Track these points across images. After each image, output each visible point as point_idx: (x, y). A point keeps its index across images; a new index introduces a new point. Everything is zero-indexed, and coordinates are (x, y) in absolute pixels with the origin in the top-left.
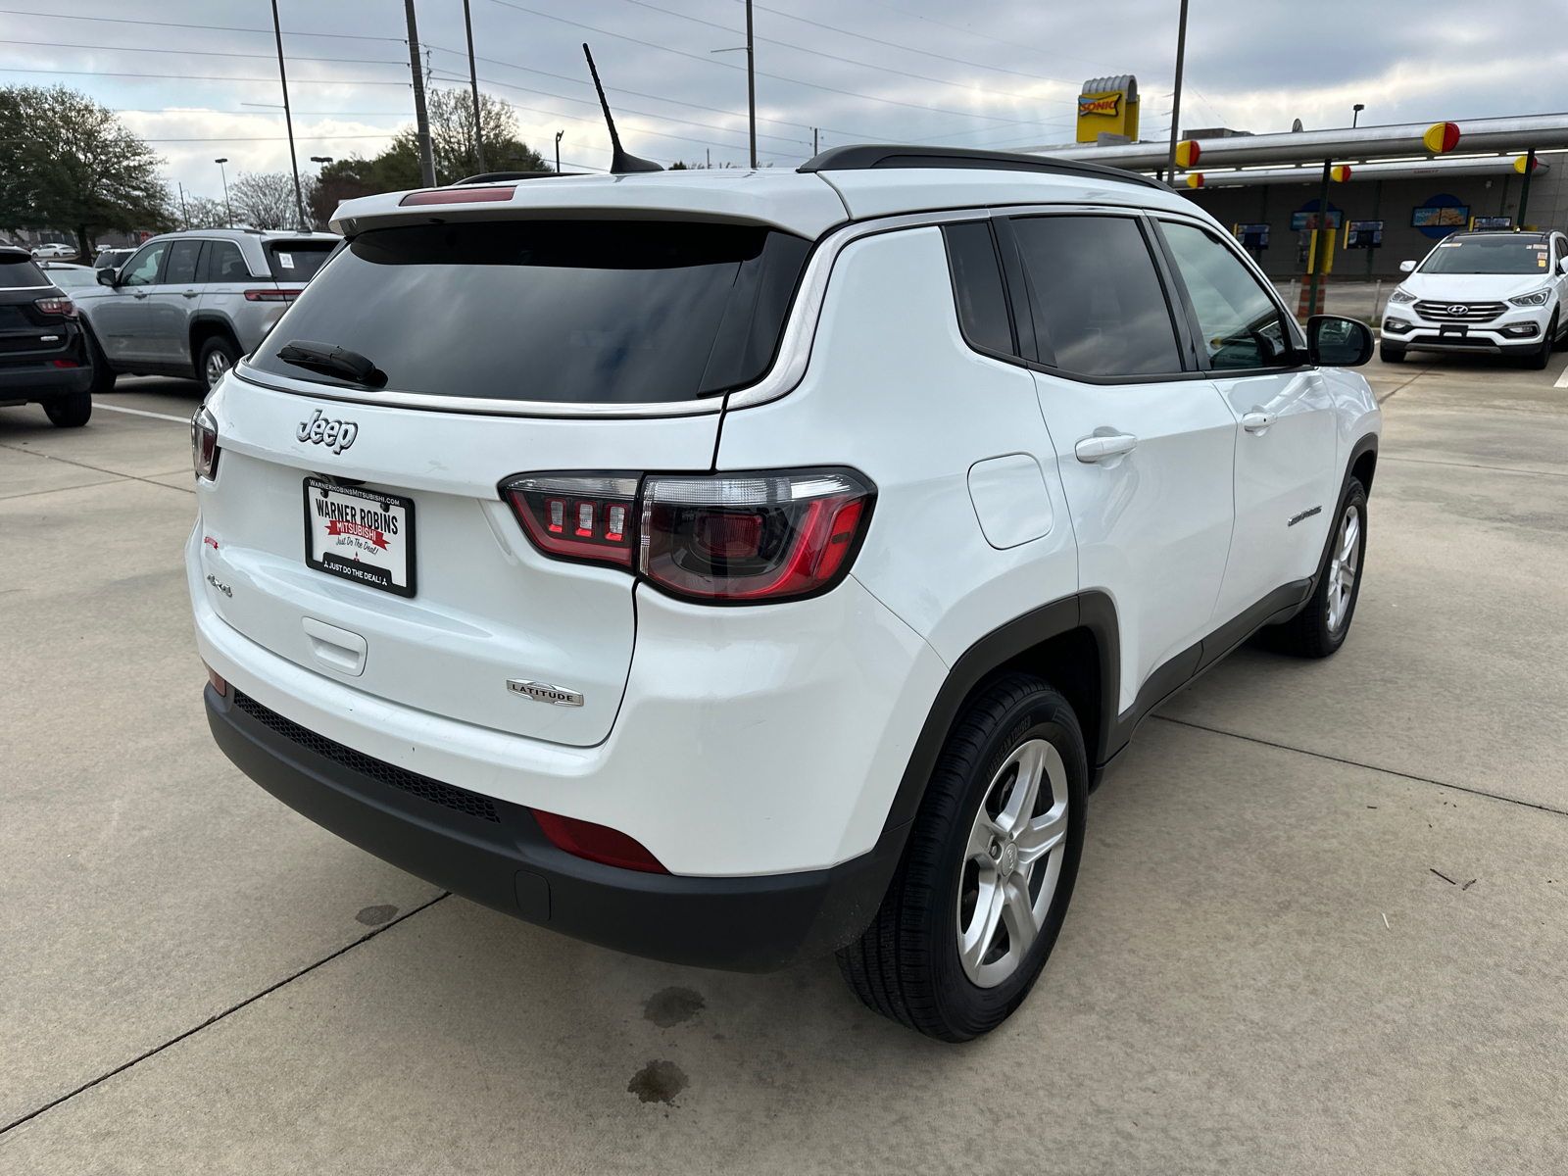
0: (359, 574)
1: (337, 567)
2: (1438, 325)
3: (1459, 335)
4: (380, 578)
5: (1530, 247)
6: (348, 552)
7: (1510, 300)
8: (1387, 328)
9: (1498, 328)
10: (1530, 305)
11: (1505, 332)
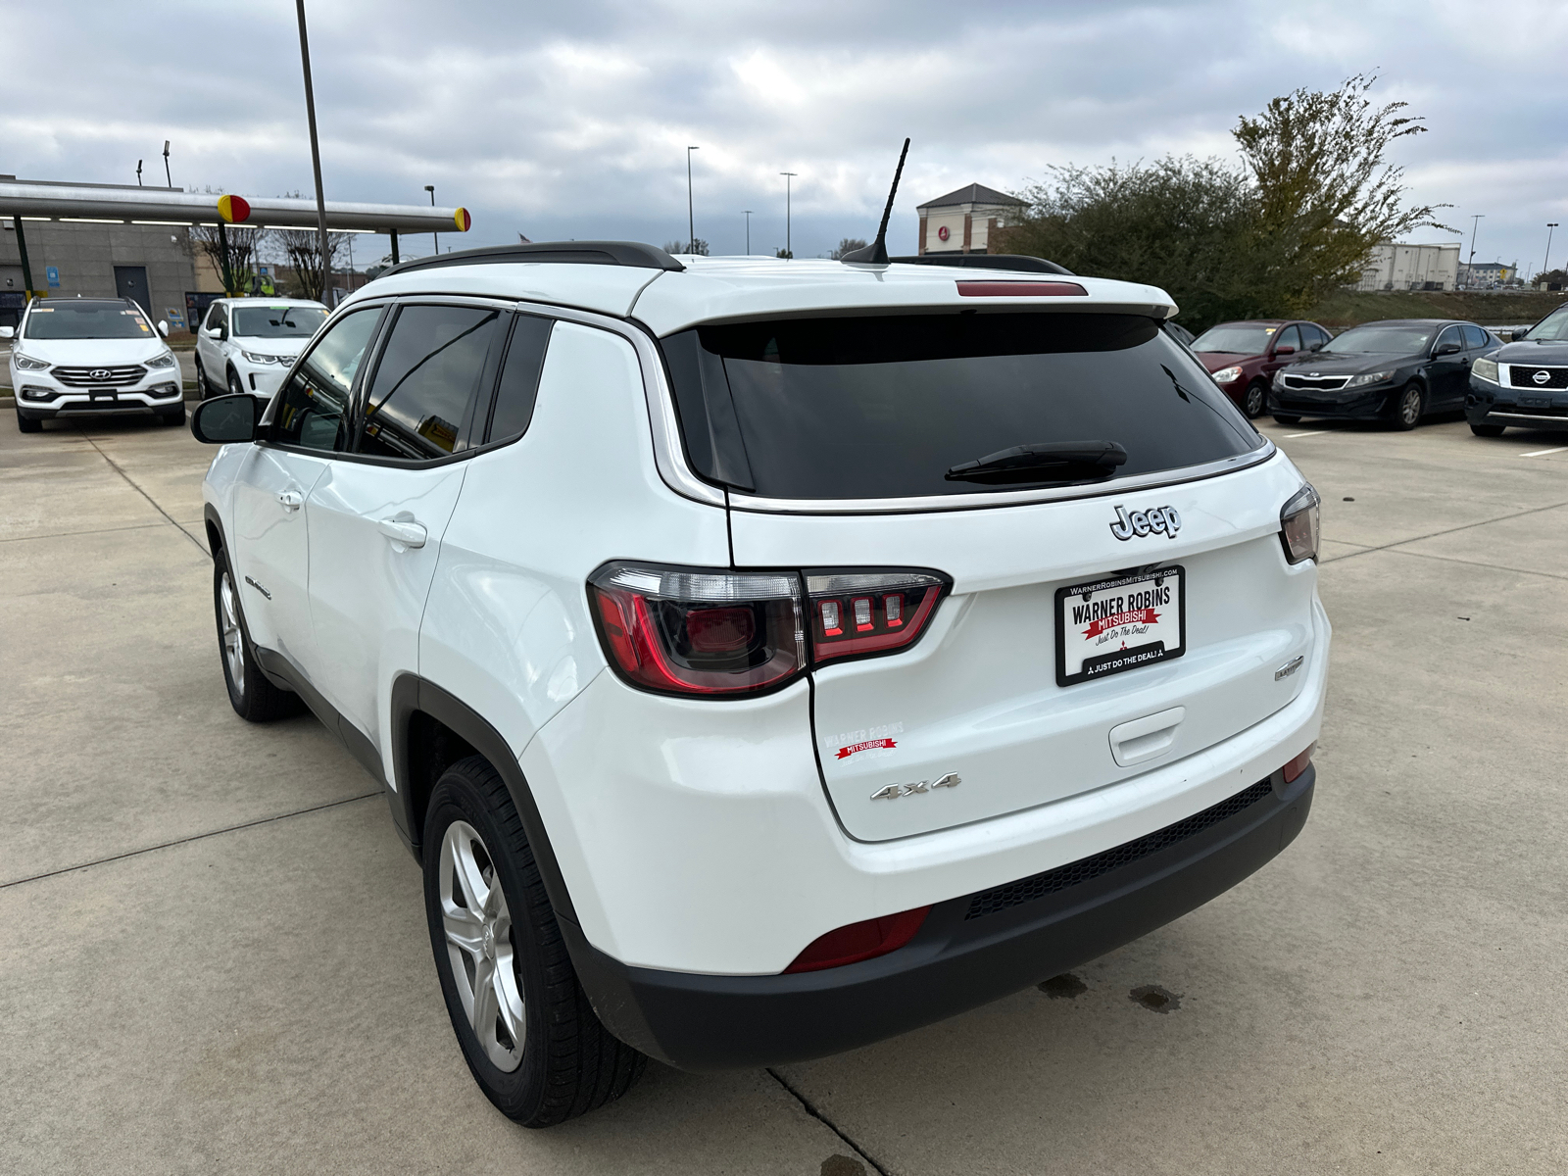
0: (1133, 660)
1: (1105, 666)
2: (86, 390)
3: (111, 398)
4: (1154, 653)
5: (123, 313)
6: (1113, 646)
7: (145, 363)
8: (25, 396)
9: (145, 389)
10: (163, 367)
11: (151, 392)
